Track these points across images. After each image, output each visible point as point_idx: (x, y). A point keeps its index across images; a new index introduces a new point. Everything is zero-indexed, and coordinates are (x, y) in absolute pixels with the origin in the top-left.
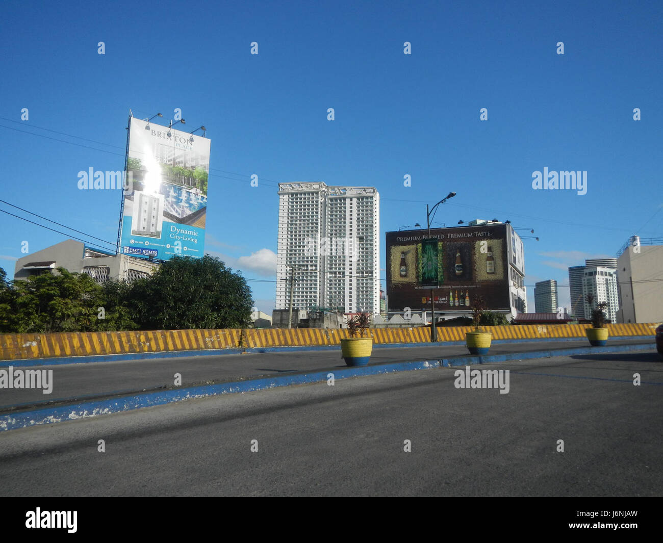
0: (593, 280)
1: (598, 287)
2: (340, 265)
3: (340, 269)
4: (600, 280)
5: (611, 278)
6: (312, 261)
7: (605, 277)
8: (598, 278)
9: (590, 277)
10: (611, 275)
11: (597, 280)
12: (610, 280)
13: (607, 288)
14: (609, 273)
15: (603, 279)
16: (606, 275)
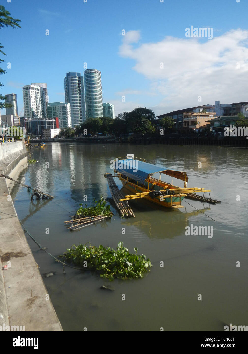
0: (28, 92)
1: (31, 96)
4: (32, 92)
5: (38, 91)
7: (35, 91)
8: (31, 91)
9: (27, 90)
10: (38, 90)
11: (31, 92)
12: (37, 92)
13: (36, 97)
14: (37, 89)
15: (34, 92)
16: (35, 90)
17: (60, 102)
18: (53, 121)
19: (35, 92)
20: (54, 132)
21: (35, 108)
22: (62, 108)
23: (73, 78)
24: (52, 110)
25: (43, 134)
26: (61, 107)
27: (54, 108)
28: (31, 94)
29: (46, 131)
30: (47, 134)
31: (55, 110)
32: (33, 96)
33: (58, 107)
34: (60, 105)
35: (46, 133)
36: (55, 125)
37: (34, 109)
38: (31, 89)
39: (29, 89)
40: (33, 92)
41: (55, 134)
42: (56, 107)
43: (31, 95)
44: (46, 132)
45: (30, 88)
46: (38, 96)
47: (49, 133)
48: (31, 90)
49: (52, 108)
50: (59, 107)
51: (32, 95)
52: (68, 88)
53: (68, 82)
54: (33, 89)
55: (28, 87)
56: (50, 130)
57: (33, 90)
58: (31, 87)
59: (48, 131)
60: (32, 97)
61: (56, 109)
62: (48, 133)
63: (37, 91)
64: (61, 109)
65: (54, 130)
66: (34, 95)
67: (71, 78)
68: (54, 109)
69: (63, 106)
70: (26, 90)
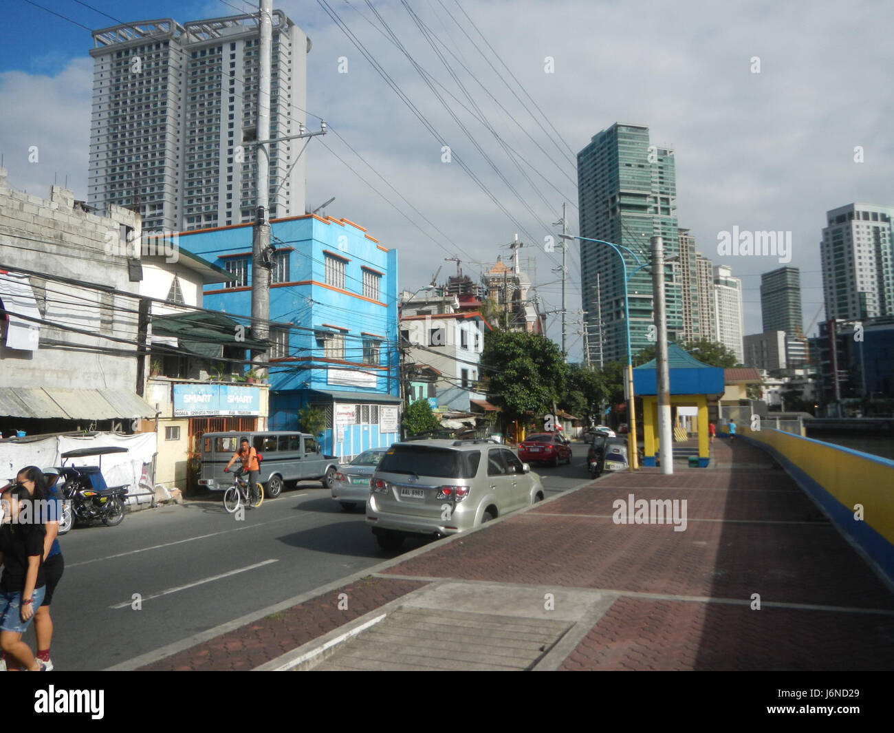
0: (845, 232)
1: (855, 246)
2: (208, 199)
3: (207, 208)
4: (860, 230)
5: (886, 225)
6: (152, 197)
7: (872, 224)
8: (858, 227)
9: (840, 226)
10: (887, 220)
11: (855, 230)
12: (884, 230)
13: (878, 245)
14: (883, 215)
15: (868, 227)
16: (875, 219)
19: (874, 227)
21: (873, 289)
28: (855, 236)
32: (866, 241)
37: (869, 296)
38: (859, 218)
39: (849, 219)
40: (866, 230)
43: (856, 243)
45: (851, 215)
46: (888, 244)
48: (855, 222)
51: (861, 242)
54: (866, 216)
55: (846, 212)
57: (866, 223)
58: (858, 212)
63: (880, 224)
66: (869, 239)
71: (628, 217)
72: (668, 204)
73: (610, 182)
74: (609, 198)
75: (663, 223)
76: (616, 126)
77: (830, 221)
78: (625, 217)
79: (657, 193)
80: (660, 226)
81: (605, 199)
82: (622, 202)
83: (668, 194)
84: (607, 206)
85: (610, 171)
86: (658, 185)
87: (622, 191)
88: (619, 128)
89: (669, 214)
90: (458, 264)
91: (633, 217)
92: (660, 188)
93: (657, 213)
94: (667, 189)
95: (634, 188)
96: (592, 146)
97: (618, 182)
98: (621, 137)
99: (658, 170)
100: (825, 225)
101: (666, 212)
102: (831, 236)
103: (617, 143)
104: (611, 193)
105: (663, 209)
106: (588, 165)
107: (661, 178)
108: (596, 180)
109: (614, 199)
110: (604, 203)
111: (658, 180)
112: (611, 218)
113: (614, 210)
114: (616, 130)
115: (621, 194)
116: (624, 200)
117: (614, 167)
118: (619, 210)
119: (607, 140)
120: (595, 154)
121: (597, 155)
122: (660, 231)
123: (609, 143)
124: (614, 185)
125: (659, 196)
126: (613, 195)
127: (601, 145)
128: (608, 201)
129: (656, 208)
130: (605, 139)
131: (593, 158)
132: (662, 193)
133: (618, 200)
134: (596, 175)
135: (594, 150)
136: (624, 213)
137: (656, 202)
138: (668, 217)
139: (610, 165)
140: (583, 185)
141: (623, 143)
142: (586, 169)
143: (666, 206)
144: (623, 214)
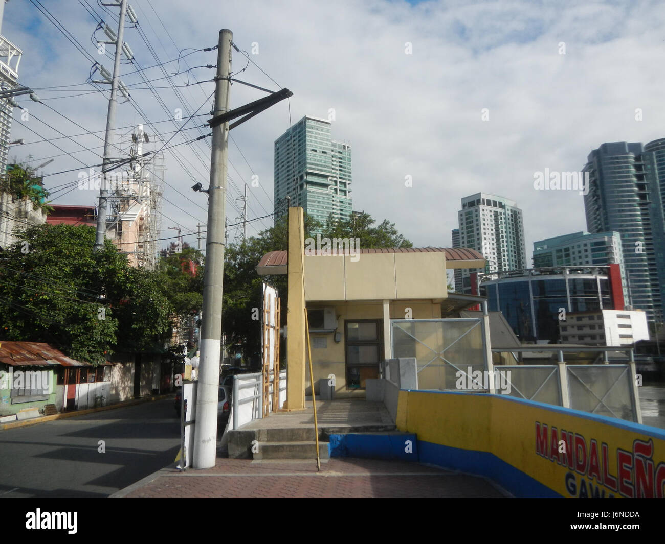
17: (582, 233)
18: (599, 278)
19: (495, 212)
20: (621, 326)
21: (494, 258)
22: (593, 250)
23: (617, 158)
24: (555, 260)
25: (562, 333)
26: (589, 248)
27: (559, 254)
28: (482, 217)
29: (579, 319)
30: (580, 332)
31: (564, 259)
32: (489, 222)
33: (576, 249)
34: (584, 242)
35: (575, 331)
36: (607, 297)
37: (491, 264)
38: (484, 204)
39: (477, 205)
40: (489, 214)
41: (622, 336)
42: (567, 250)
43: (482, 222)
44: (580, 323)
45: (479, 201)
46: (504, 225)
47: (592, 327)
48: (481, 207)
49: (554, 254)
50: (582, 248)
51: (486, 222)
52: (599, 192)
53: (601, 173)
54: (489, 203)
55: (475, 199)
56: (601, 317)
57: (489, 208)
58: (484, 200)
59: (586, 321)
60: (486, 227)
61: (567, 255)
62: (587, 331)
63: (499, 210)
64: (589, 253)
65: (619, 316)
66: (491, 220)
67: (612, 158)
68: (560, 257)
69: (596, 244)
70: (468, 210)
71: (313, 192)
72: (345, 187)
73: (300, 163)
74: (298, 176)
75: (341, 202)
76: (306, 119)
77: (464, 206)
78: (310, 192)
79: (336, 177)
80: (338, 204)
81: (296, 177)
82: (308, 180)
83: (346, 179)
84: (297, 183)
85: (299, 154)
86: (338, 172)
87: (308, 170)
88: (307, 120)
89: (345, 195)
90: (179, 232)
91: (317, 193)
92: (340, 175)
93: (336, 193)
94: (345, 175)
95: (318, 170)
96: (287, 135)
97: (306, 163)
98: (309, 128)
99: (338, 160)
100: (460, 208)
101: (343, 193)
102: (464, 217)
103: (305, 132)
104: (299, 172)
105: (340, 190)
106: (282, 150)
107: (340, 166)
108: (288, 162)
109: (302, 177)
110: (294, 180)
111: (338, 168)
112: (299, 193)
113: (302, 186)
114: (305, 122)
115: (308, 174)
116: (310, 179)
117: (302, 151)
118: (305, 186)
119: (298, 130)
120: (288, 141)
121: (290, 142)
122: (339, 208)
123: (299, 132)
124: (302, 166)
125: (338, 180)
126: (301, 174)
127: (292, 135)
128: (297, 179)
129: (336, 190)
130: (296, 129)
131: (286, 145)
132: (340, 178)
133: (305, 178)
134: (288, 158)
135: (289, 138)
136: (310, 188)
137: (336, 185)
138: (345, 197)
139: (299, 150)
140: (278, 166)
141: (309, 132)
142: (282, 153)
143: (344, 189)
144: (308, 189)
